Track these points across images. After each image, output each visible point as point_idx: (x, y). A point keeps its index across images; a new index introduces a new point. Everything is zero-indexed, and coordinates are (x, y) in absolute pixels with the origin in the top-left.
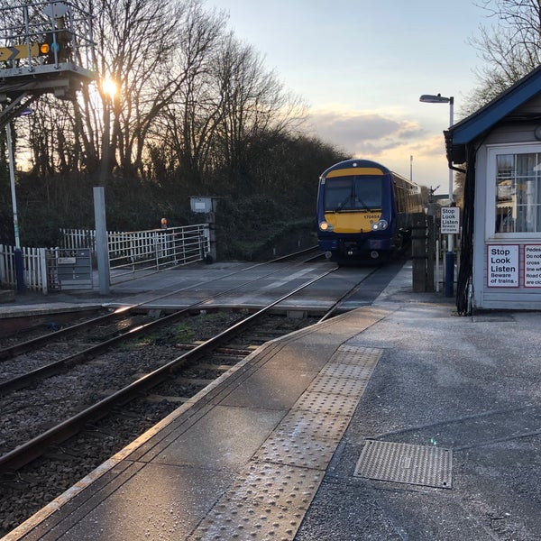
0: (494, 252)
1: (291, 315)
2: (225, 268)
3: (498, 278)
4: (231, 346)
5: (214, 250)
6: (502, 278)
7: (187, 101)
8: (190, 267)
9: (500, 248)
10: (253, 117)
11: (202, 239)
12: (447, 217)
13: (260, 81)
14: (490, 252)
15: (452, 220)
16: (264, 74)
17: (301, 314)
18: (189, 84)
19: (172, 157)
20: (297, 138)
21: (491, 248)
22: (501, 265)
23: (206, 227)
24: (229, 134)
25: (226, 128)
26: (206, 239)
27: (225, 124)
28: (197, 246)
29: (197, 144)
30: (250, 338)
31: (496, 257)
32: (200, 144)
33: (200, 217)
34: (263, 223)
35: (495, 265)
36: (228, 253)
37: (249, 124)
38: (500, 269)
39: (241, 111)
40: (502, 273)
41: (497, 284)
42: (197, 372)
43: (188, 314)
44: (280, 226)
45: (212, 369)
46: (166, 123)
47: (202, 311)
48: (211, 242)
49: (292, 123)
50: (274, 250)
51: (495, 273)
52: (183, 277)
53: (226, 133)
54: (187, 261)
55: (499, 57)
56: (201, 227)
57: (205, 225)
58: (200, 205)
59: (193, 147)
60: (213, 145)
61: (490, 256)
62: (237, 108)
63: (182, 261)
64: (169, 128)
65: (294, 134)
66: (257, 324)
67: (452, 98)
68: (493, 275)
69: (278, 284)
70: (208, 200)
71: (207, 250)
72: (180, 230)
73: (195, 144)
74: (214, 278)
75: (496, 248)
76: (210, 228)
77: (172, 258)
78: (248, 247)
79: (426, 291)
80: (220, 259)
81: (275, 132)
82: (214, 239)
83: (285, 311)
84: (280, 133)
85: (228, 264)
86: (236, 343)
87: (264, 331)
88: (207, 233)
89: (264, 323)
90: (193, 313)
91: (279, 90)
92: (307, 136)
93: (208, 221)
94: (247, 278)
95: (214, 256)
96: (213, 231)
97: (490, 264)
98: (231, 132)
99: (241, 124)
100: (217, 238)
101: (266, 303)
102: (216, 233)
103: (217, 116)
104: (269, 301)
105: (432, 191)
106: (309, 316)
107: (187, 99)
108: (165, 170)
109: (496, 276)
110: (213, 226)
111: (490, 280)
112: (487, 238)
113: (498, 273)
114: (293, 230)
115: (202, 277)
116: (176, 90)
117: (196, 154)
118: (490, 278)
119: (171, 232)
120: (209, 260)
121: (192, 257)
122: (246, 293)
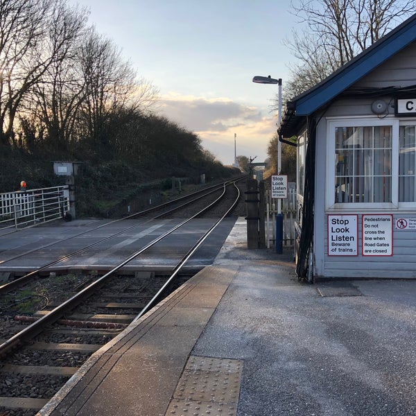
0: (334, 222)
1: (140, 275)
2: (82, 225)
3: (338, 247)
4: (74, 316)
5: (73, 208)
6: (342, 247)
7: (55, 82)
8: (50, 225)
9: (339, 218)
10: (112, 98)
11: (62, 199)
12: (277, 184)
13: (117, 69)
14: (330, 222)
15: (281, 186)
16: (121, 64)
17: (148, 275)
18: (57, 68)
19: (42, 127)
20: (149, 116)
21: (331, 218)
22: (340, 234)
23: (66, 189)
24: (92, 111)
25: (89, 106)
26: (66, 199)
27: (88, 102)
28: (57, 205)
29: (64, 117)
30: (95, 305)
31: (336, 226)
32: (67, 117)
33: (62, 180)
34: (119, 184)
35: (335, 235)
36: (87, 210)
37: (108, 104)
38: (340, 239)
39: (102, 92)
40: (342, 242)
41: (337, 253)
42: (30, 355)
43: (37, 277)
44: (134, 187)
45: (49, 348)
46: (36, 99)
47: (51, 273)
48: (71, 202)
49: (145, 104)
50: (129, 207)
51: (335, 242)
52: (41, 236)
53: (89, 110)
54: (47, 219)
55: (306, 56)
56: (61, 189)
57: (65, 187)
58: (63, 169)
59: (60, 119)
60: (78, 119)
61: (331, 225)
62: (99, 90)
63: (42, 220)
64: (39, 103)
65: (146, 113)
66: (104, 287)
67: (280, 80)
68: (333, 244)
69: (129, 242)
70: (70, 165)
71: (66, 208)
72: (40, 192)
73: (62, 118)
74: (70, 236)
75: (336, 217)
76: (69, 189)
77: (31, 218)
78: (104, 205)
79: (259, 248)
80: (78, 217)
81: (131, 111)
82: (73, 199)
83: (134, 272)
84: (135, 111)
85: (85, 222)
86: (81, 312)
87: (111, 295)
88: (66, 194)
89: (112, 285)
90: (42, 275)
91: (133, 78)
92: (157, 115)
93: (67, 183)
94: (101, 236)
95: (74, 214)
96: (73, 192)
97: (331, 234)
98: (93, 109)
99: (101, 103)
100: (77, 198)
101: (115, 264)
102: (75, 193)
103: (81, 95)
104: (119, 261)
105: (251, 160)
106: (156, 276)
107: (55, 79)
108: (35, 138)
109: (336, 245)
110: (72, 188)
111: (330, 250)
112: (327, 209)
113: (338, 242)
114: (145, 190)
115: (58, 234)
116: (44, 71)
117: (63, 125)
118: (331, 248)
119: (30, 193)
120: (68, 218)
121: (52, 216)
122: (98, 251)
